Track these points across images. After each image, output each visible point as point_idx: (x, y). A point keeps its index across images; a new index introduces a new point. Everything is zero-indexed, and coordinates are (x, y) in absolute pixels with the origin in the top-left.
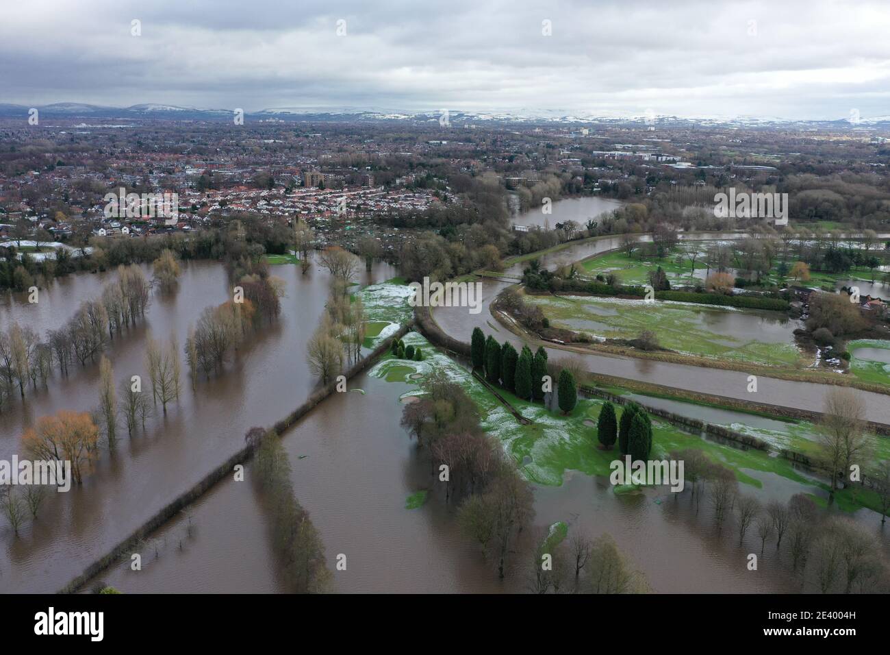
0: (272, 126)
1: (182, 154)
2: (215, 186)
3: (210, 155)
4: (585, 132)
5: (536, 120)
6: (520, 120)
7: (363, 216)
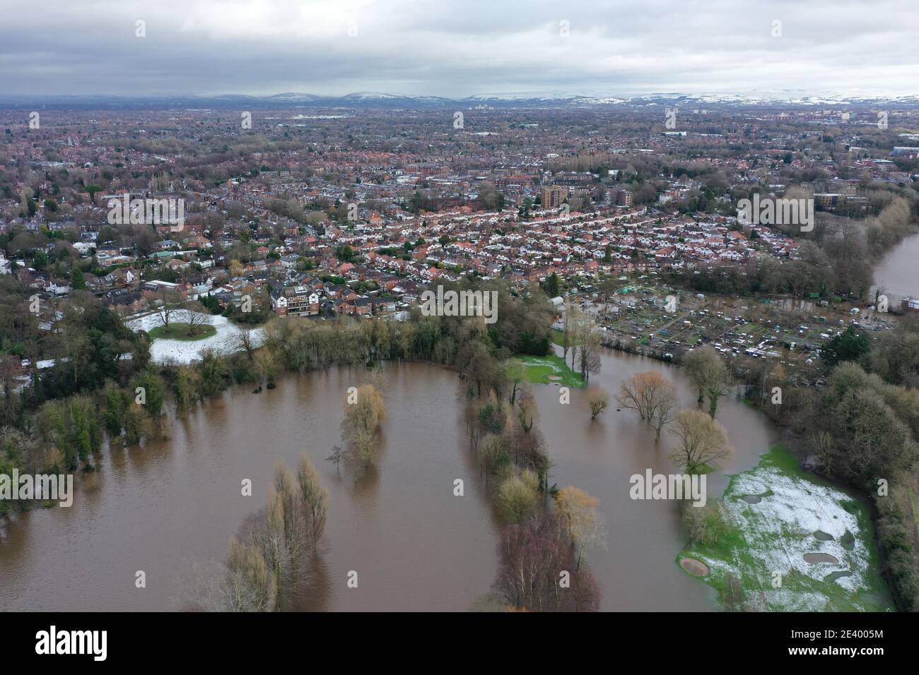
0: (482, 115)
1: (392, 152)
2: (431, 207)
3: (423, 154)
4: (846, 116)
5: (771, 102)
6: (752, 103)
7: (644, 269)
